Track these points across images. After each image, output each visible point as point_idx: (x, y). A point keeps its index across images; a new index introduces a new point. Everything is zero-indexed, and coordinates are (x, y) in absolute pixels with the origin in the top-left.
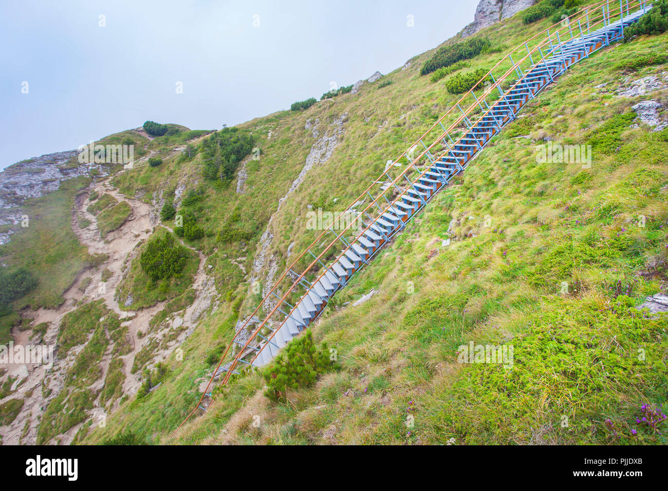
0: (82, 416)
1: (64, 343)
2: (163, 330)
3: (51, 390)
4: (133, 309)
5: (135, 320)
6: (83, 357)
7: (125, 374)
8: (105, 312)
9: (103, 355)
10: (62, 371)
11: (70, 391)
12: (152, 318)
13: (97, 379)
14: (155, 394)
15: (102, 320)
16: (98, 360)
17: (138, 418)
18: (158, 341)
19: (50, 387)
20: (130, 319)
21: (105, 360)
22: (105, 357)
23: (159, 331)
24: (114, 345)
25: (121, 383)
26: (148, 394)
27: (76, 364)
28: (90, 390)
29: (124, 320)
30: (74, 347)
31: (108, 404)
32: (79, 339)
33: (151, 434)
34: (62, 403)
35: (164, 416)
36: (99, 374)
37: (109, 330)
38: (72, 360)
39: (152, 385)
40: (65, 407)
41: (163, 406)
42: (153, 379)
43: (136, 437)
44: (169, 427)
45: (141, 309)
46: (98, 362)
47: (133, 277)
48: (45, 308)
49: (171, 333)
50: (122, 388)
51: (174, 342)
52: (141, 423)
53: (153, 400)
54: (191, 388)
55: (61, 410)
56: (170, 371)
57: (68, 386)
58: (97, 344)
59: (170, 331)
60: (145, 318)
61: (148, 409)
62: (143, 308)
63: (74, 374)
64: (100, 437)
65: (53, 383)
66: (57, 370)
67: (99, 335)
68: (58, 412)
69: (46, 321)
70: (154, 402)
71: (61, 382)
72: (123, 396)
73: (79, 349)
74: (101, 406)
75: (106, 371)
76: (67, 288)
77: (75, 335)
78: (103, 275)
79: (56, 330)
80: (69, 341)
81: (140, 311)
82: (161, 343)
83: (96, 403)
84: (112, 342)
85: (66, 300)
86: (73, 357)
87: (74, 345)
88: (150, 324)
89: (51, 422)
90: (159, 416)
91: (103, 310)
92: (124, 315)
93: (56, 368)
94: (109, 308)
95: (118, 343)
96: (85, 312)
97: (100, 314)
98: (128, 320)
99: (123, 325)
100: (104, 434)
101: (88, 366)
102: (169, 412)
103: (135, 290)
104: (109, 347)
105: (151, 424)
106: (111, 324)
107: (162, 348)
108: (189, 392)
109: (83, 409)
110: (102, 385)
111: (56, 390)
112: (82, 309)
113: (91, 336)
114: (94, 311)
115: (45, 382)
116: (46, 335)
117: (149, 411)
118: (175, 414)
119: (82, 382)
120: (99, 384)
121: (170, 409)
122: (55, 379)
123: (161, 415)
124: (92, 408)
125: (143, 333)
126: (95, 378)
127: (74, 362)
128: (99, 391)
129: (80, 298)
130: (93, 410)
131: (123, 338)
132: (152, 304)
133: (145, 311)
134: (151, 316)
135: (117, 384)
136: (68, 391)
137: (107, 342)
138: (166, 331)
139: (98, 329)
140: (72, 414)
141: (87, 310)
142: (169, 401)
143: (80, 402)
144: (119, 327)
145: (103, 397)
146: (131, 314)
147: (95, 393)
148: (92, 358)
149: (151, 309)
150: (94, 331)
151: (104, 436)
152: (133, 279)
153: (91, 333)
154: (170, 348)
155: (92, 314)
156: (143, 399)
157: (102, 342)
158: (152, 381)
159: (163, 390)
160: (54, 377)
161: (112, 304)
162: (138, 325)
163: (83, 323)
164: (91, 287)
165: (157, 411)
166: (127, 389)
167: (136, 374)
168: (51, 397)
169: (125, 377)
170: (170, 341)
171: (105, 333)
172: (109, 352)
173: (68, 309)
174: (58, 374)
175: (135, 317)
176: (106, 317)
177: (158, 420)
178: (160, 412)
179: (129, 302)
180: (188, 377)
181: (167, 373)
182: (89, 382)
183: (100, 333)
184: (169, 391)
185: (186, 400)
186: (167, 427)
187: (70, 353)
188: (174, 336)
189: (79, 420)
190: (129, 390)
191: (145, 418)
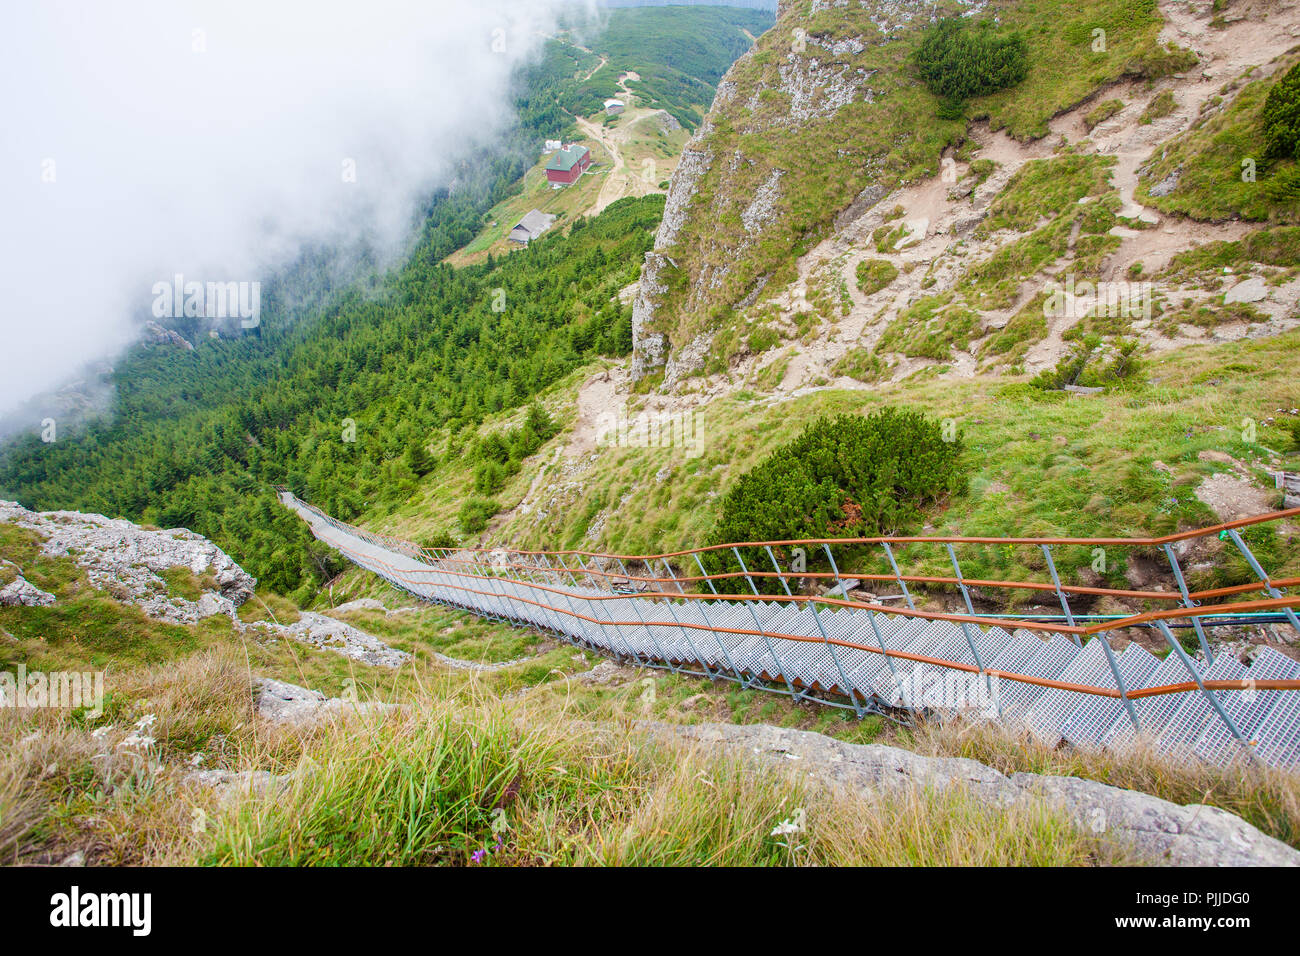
0: (942, 350)
1: (997, 213)
2: (1195, 288)
3: (934, 282)
4: (1162, 206)
5: (1147, 235)
6: (1007, 253)
7: (1050, 329)
8: (1099, 186)
9: (1039, 271)
10: (965, 261)
11: (955, 300)
12: (1191, 249)
13: (1000, 307)
14: (1070, 401)
15: (1083, 201)
16: (1025, 274)
17: (996, 421)
18: (1163, 306)
19: (936, 276)
20: (1140, 226)
21: (1035, 282)
22: (1038, 277)
23: (1182, 287)
24: (1069, 263)
25: (1031, 340)
26: (1055, 392)
27: (989, 262)
28: (979, 319)
29: (1126, 223)
30: (1005, 230)
31: (989, 361)
32: (1021, 220)
33: (991, 478)
34: (934, 311)
35: (1047, 465)
36: (1009, 301)
37: (1083, 228)
38: (989, 251)
39: (1078, 378)
40: (933, 320)
41: (1063, 441)
42: (1092, 367)
43: (963, 455)
44: (1038, 501)
45: (1181, 216)
46: (1022, 278)
47: (1217, 130)
48: (1008, 134)
49: (1209, 307)
50: (1026, 350)
51: (1201, 331)
52: (994, 435)
53: (1057, 410)
54: (1175, 460)
55: (925, 319)
56: (1141, 380)
57: (956, 290)
58: (1043, 243)
59: (1211, 301)
60: (1172, 241)
61: (1030, 421)
62: (1186, 214)
63: (977, 275)
64: (921, 398)
65: (944, 271)
66: (959, 255)
67: (1057, 228)
68: (921, 319)
69: (996, 160)
70: (1053, 415)
71: (954, 278)
72: (1018, 367)
73: (1010, 237)
74: (977, 357)
75: (1023, 303)
76: (1066, 107)
77: (1021, 207)
78: (1152, 105)
79: (1001, 185)
80: (1004, 214)
81: (1174, 220)
82: (1166, 315)
83: (974, 345)
84: (1070, 254)
85: (1049, 133)
86: (993, 247)
87: (1008, 226)
88: (1173, 261)
89: (905, 327)
90: (1038, 454)
91: (1098, 181)
92: (1133, 211)
93: (961, 250)
94: (1112, 182)
95: (1079, 263)
96: (1064, 170)
97: (1088, 188)
98: (1132, 228)
99: (1117, 231)
100: (930, 400)
101: (1004, 276)
102: (1064, 468)
103: (1202, 164)
104: (1058, 262)
105: (1006, 457)
106: (1093, 217)
107: (1159, 328)
108: (1159, 464)
109: (950, 340)
110: (1001, 323)
111: (941, 285)
112: (1063, 161)
113: (1043, 224)
114: (1081, 177)
115: (936, 264)
116: (982, 186)
117: (1027, 427)
118: (1076, 488)
119: (979, 296)
120: (998, 319)
121: (1075, 464)
122: (950, 268)
123: (1044, 456)
124: (963, 350)
125: (1144, 271)
126: (1000, 302)
127: (990, 255)
128: (989, 330)
129: (1074, 139)
130: (962, 354)
131: (1096, 259)
132: (1217, 216)
133: (1186, 225)
134: (1192, 244)
135: (1024, 336)
136: (952, 297)
137: (1062, 249)
138: (1202, 295)
139: (1065, 214)
140: (933, 337)
141: (1070, 168)
142: (1087, 443)
143: (954, 325)
144: (1103, 231)
145: (988, 344)
146: (1150, 217)
147: (983, 329)
148: (1019, 266)
149: (1205, 228)
150: (1056, 216)
151: (928, 404)
152: (1215, 135)
153: (1048, 218)
154: (1179, 338)
155: (1073, 181)
156: (1038, 392)
157: (1054, 244)
158: (1085, 371)
159: (1094, 407)
160: (951, 264)
161: (1124, 179)
162: (1146, 249)
163: (1047, 191)
164: (1110, 124)
165: (1042, 441)
166: (1033, 359)
167: (1068, 343)
168: (928, 293)
169: (1044, 337)
170: (1191, 322)
171: (1070, 231)
172: (1053, 271)
173: (1041, 154)
174: (958, 260)
175: (1153, 227)
176: (1095, 199)
177: (1030, 463)
178: (1046, 450)
179: (1163, 187)
180: (1186, 426)
181: (1132, 380)
182: (987, 302)
183: (1061, 225)
184: (1106, 419)
185: (1133, 479)
186: (1034, 496)
187: (994, 236)
188: (1210, 319)
189: (936, 354)
190: (1034, 364)
191: (1008, 432)
